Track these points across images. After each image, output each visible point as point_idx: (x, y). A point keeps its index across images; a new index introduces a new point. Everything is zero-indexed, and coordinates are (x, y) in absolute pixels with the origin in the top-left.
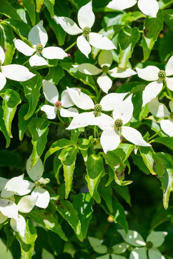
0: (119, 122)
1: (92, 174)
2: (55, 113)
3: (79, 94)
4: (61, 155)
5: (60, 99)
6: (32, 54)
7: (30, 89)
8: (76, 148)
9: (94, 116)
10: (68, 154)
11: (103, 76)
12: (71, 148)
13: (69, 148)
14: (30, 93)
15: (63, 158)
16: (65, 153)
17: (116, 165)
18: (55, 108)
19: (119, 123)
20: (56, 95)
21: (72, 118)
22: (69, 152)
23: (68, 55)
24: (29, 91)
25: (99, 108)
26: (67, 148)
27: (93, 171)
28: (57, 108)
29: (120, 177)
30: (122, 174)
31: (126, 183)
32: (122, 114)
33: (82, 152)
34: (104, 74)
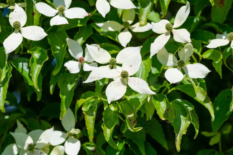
0: (124, 73)
1: (110, 122)
2: (79, 68)
3: (99, 49)
4: (85, 106)
5: (84, 55)
6: (55, 15)
7: (58, 48)
8: (99, 99)
9: (109, 68)
10: (91, 105)
11: (125, 32)
12: (94, 100)
13: (92, 99)
14: (58, 52)
15: (87, 109)
16: (89, 104)
17: (131, 113)
18: (79, 64)
19: (124, 75)
20: (81, 52)
21: (91, 71)
22: (92, 103)
23: (88, 14)
24: (57, 50)
25: (113, 62)
26: (90, 99)
27: (111, 119)
28: (81, 63)
29: (133, 124)
30: (135, 122)
31: (138, 129)
32: (131, 66)
33: (104, 103)
34: (126, 29)
